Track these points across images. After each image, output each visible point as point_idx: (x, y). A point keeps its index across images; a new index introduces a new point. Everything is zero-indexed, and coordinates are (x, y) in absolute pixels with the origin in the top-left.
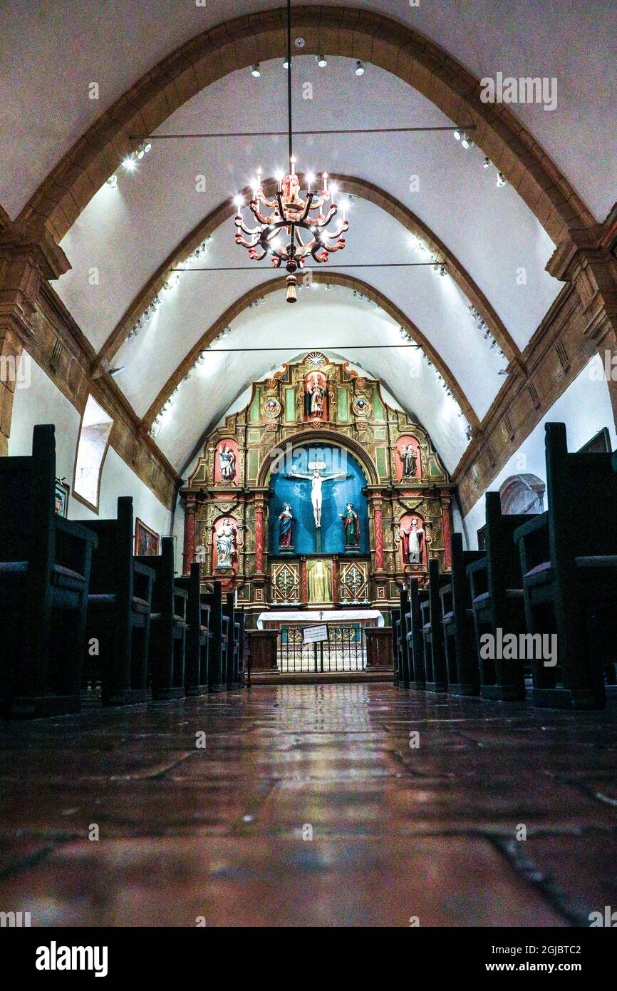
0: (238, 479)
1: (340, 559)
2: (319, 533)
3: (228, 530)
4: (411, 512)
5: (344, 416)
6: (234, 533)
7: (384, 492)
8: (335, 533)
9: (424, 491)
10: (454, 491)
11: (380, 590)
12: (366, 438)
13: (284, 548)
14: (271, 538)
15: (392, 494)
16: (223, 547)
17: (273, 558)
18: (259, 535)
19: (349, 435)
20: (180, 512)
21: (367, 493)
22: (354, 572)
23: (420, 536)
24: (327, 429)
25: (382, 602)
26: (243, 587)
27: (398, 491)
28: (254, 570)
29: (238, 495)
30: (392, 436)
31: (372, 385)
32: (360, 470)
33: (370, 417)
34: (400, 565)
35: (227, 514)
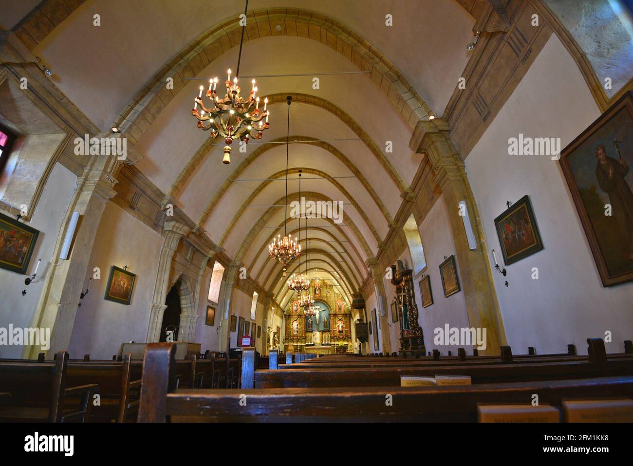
0: (298, 311)
1: (323, 332)
2: (318, 325)
3: (296, 325)
4: (340, 320)
5: (324, 294)
6: (297, 325)
7: (333, 315)
8: (322, 325)
9: (343, 315)
10: (350, 315)
11: (332, 340)
12: (330, 301)
13: (309, 329)
14: (306, 326)
15: (335, 315)
16: (295, 329)
17: (307, 332)
18: (303, 326)
19: (325, 300)
20: (284, 319)
21: (329, 315)
22: (326, 335)
23: (342, 326)
24: (320, 298)
25: (333, 343)
26: (300, 339)
27: (337, 315)
28: (302, 335)
29: (298, 316)
30: (336, 300)
31: (331, 286)
32: (328, 308)
33: (331, 295)
34: (338, 334)
35: (296, 320)
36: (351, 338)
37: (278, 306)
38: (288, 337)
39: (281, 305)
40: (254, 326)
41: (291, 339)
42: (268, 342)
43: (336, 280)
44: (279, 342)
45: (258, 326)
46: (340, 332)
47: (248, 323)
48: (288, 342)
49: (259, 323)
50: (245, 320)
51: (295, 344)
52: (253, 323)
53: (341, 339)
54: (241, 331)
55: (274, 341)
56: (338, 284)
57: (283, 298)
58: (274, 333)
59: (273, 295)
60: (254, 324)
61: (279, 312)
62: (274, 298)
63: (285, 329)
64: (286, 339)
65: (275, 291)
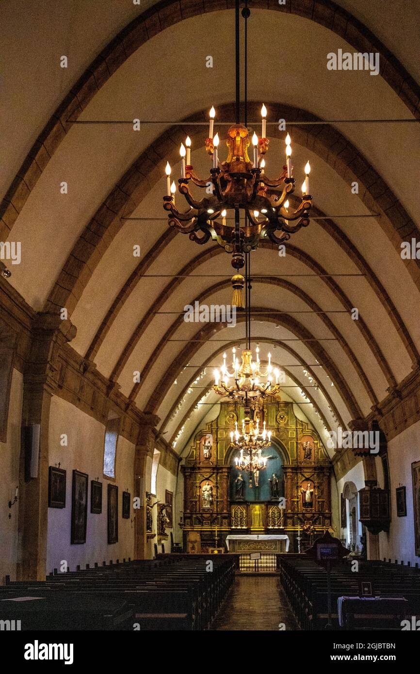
0: (213, 459)
1: (268, 504)
2: (257, 489)
3: (208, 487)
4: (307, 479)
5: (272, 423)
6: (211, 489)
7: (292, 468)
8: (266, 489)
9: (315, 468)
11: (290, 520)
12: (285, 437)
13: (238, 497)
15: (297, 469)
16: (206, 497)
17: (232, 503)
18: (225, 490)
19: (274, 435)
20: (181, 475)
21: (284, 468)
22: (276, 511)
23: (312, 493)
25: (290, 528)
26: (216, 518)
27: (301, 468)
28: (222, 509)
29: (214, 468)
30: (299, 436)
31: (288, 405)
32: (280, 454)
33: (287, 424)
34: (301, 508)
35: (207, 479)
36: (330, 518)
37: (167, 447)
38: (192, 514)
39: (175, 444)
40: (113, 492)
41: (197, 518)
42: (149, 528)
43: (304, 390)
44: (170, 525)
45: (124, 493)
46: (305, 504)
47: (97, 487)
48: (191, 525)
49: (125, 485)
50: (90, 479)
51: (206, 528)
52: (110, 487)
53: (309, 519)
54: (80, 504)
55: (161, 523)
56: (308, 400)
57: (179, 428)
58: (159, 505)
59: (156, 419)
60: (113, 489)
61: (170, 459)
62: (158, 428)
63: (183, 497)
64: (185, 518)
65: (161, 411)
